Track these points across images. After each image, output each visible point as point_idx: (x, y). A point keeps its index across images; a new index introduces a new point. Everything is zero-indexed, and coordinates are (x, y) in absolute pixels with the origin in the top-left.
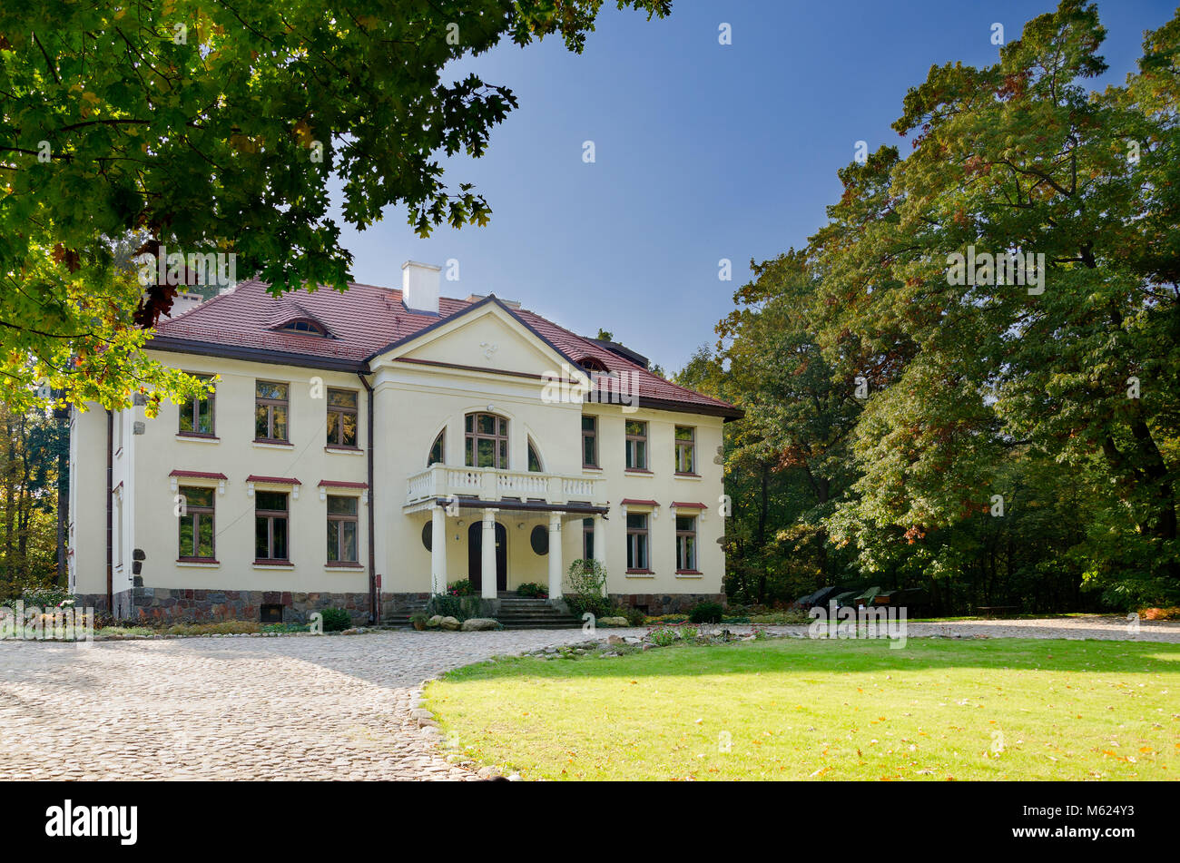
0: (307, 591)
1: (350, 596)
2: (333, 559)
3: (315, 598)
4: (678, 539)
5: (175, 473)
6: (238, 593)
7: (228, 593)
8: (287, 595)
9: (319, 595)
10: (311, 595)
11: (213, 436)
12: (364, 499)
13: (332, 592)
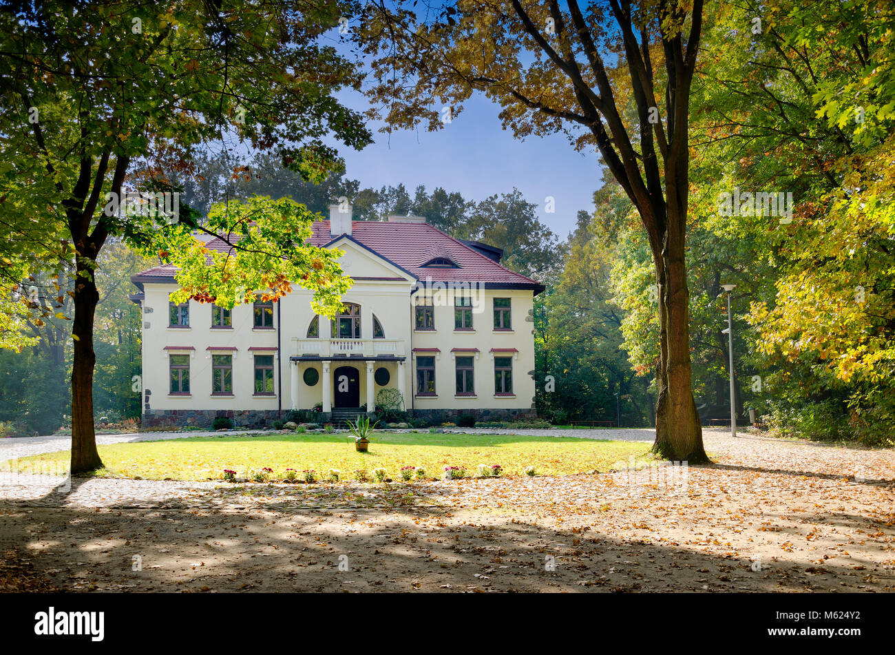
0: (242, 410)
1: (268, 412)
2: (259, 391)
3: (247, 413)
4: (497, 372)
5: (167, 348)
6: (202, 411)
7: (196, 411)
8: (231, 412)
9: (249, 411)
10: (244, 412)
11: (188, 327)
12: (276, 357)
13: (257, 410)
